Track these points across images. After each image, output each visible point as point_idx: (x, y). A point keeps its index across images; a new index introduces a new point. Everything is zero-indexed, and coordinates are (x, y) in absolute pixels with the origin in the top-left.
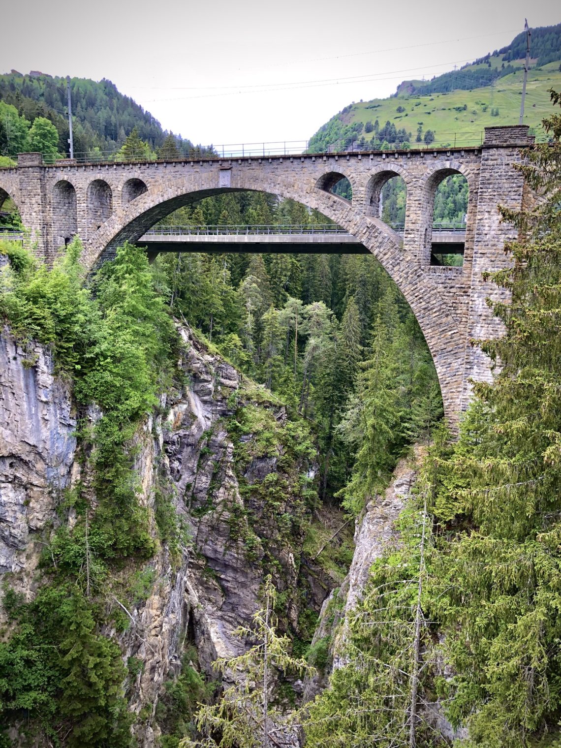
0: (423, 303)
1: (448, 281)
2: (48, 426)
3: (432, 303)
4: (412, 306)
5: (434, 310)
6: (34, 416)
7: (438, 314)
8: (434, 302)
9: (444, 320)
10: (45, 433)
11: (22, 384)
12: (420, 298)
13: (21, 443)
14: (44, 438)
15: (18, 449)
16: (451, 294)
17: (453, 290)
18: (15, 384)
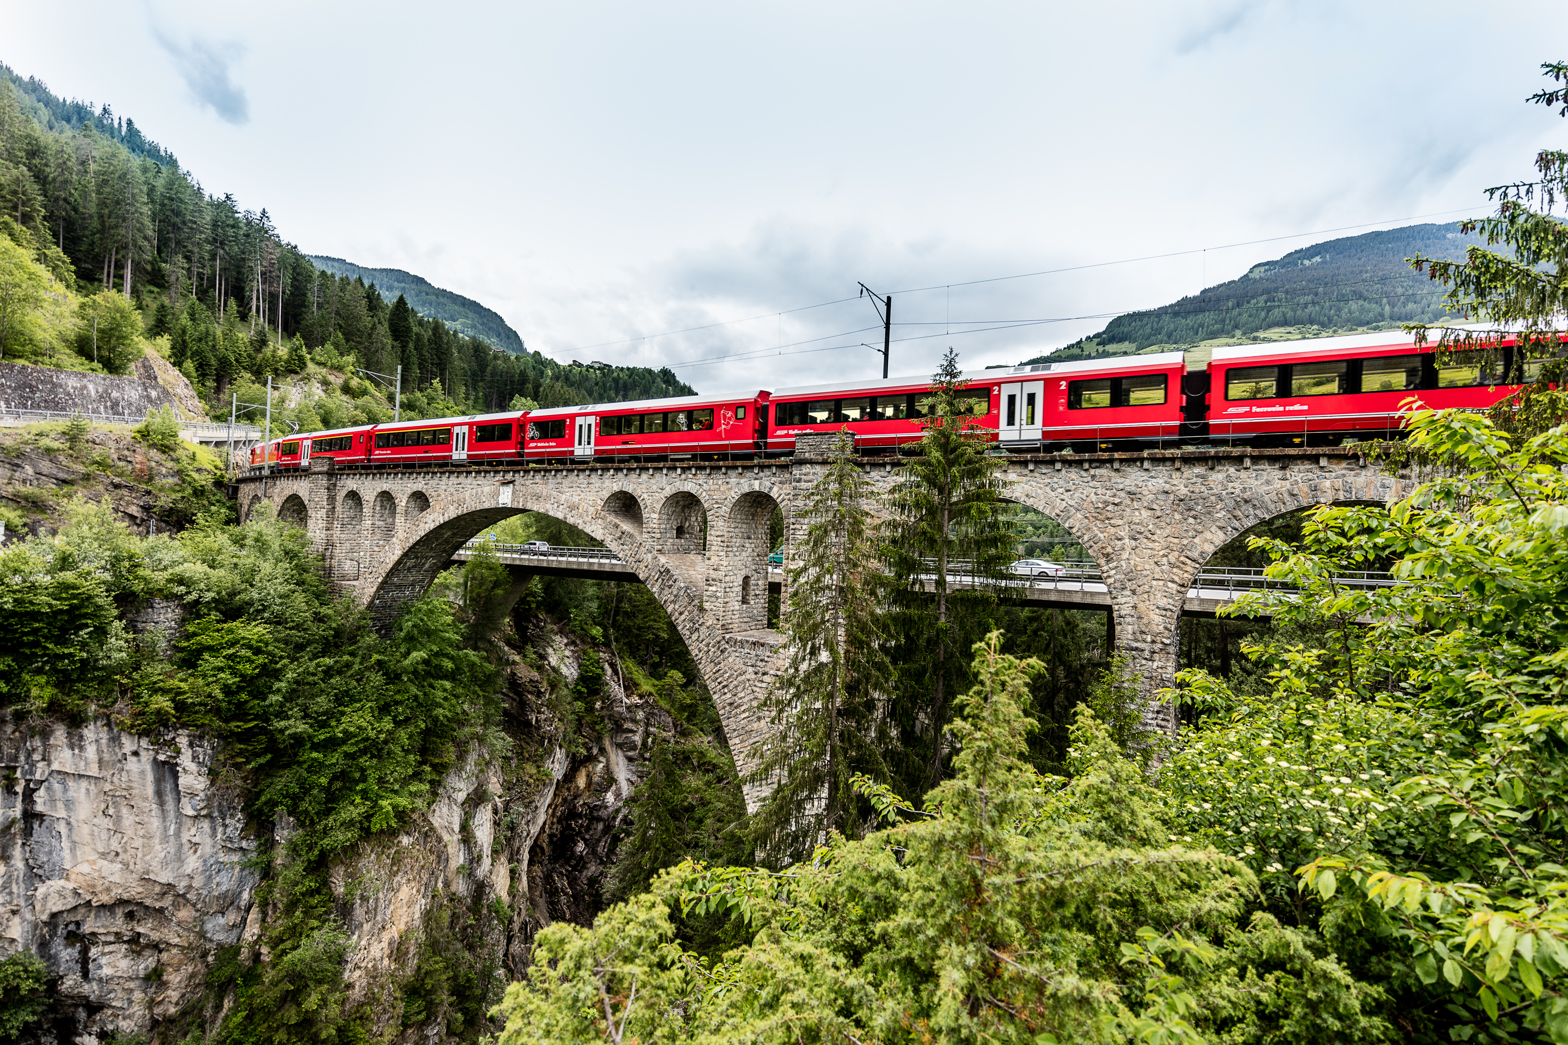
0: (729, 695)
1: (759, 663)
2: (199, 852)
3: (740, 695)
4: (715, 697)
5: (743, 708)
6: (172, 839)
7: (747, 714)
8: (742, 695)
9: (755, 725)
10: (192, 863)
11: (150, 790)
12: (724, 687)
13: (143, 883)
14: (189, 871)
15: (135, 891)
16: (764, 685)
17: (766, 678)
18: (134, 792)
